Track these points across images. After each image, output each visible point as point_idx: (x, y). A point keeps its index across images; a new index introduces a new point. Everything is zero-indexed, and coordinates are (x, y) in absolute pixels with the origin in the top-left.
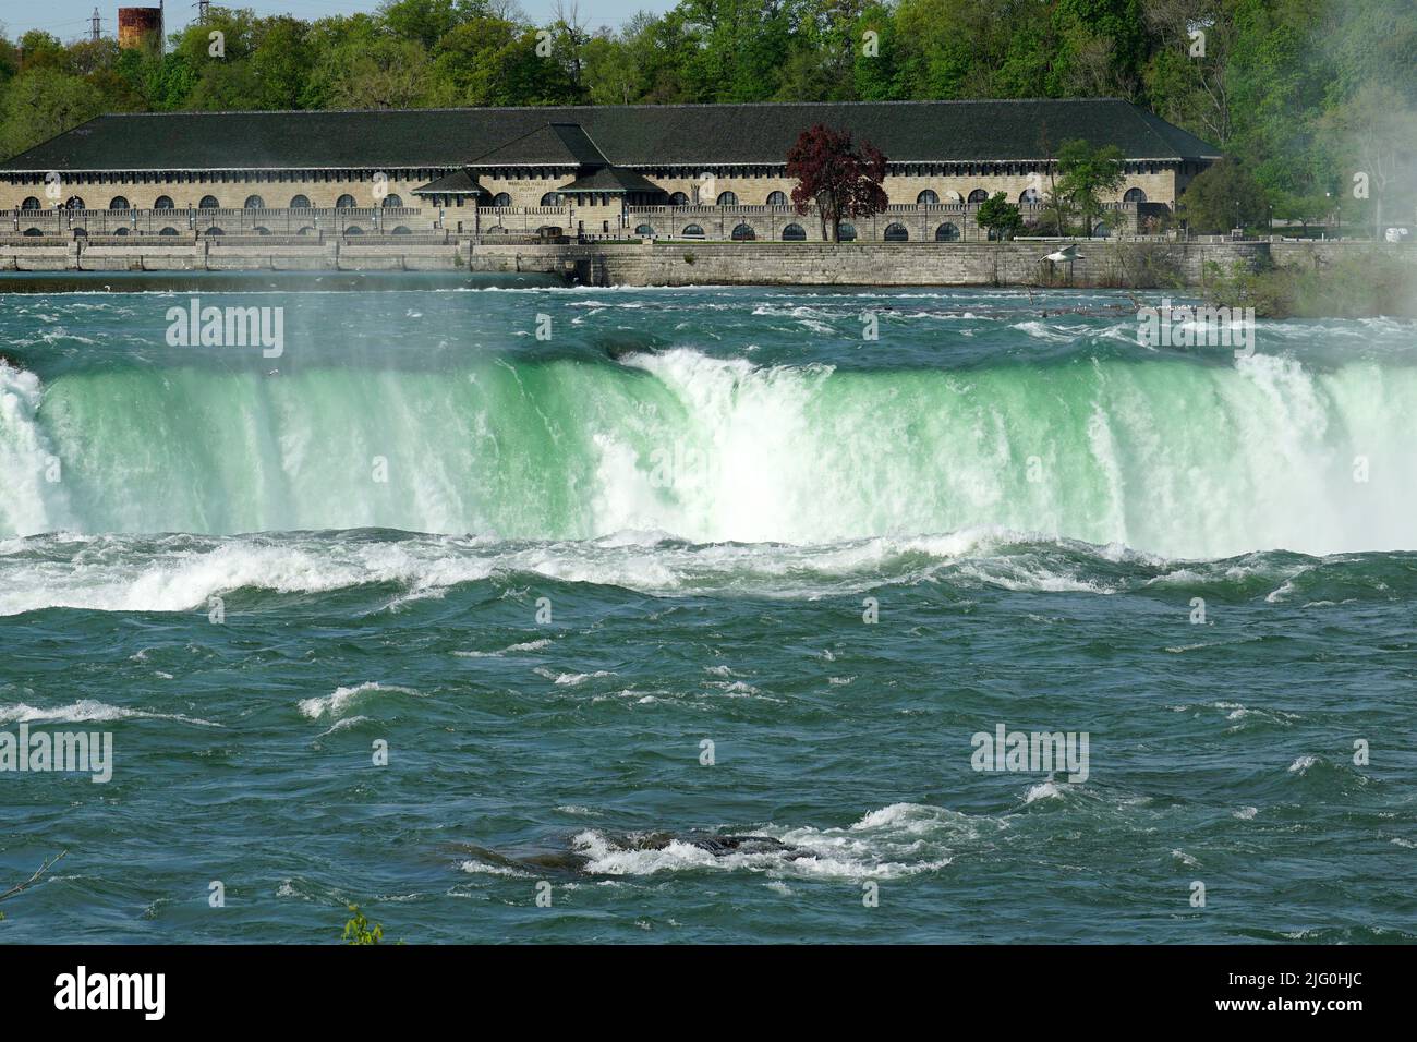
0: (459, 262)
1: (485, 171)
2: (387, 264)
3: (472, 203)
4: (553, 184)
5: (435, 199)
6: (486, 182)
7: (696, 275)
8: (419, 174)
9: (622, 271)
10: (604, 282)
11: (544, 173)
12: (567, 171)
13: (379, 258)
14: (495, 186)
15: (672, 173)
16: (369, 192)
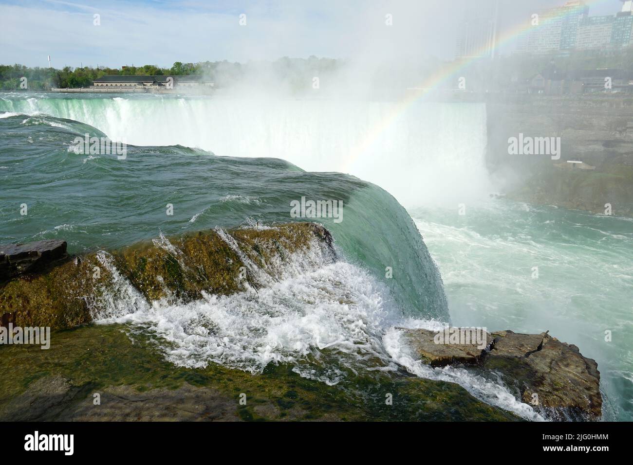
0: (134, 91)
1: (143, 82)
2: (126, 91)
7: (159, 92)
8: (137, 82)
9: (151, 92)
11: (150, 82)
12: (152, 82)
16: (133, 84)
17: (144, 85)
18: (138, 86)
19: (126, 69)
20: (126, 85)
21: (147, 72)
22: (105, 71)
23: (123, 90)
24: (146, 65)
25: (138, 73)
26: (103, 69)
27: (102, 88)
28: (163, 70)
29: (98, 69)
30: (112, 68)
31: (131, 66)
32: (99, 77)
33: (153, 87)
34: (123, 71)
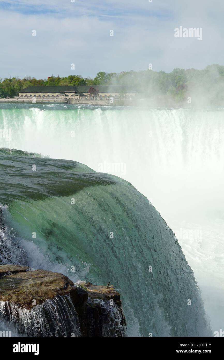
0: (55, 101)
1: (66, 92)
2: (48, 101)
3: (64, 96)
4: (73, 94)
5: (61, 95)
6: (66, 93)
7: (79, 103)
8: (59, 93)
9: (72, 102)
10: (70, 103)
11: (72, 93)
12: (74, 92)
13: (47, 101)
14: (67, 94)
15: (85, 93)
16: (55, 95)
17: (66, 95)
18: (60, 97)
19: (51, 79)
20: (48, 95)
21: (70, 82)
22: (31, 81)
23: (45, 100)
24: (71, 75)
25: (62, 84)
26: (29, 79)
27: (26, 98)
28: (87, 80)
29: (25, 80)
30: (38, 79)
31: (56, 76)
32: (24, 87)
33: (74, 97)
34: (47, 82)
